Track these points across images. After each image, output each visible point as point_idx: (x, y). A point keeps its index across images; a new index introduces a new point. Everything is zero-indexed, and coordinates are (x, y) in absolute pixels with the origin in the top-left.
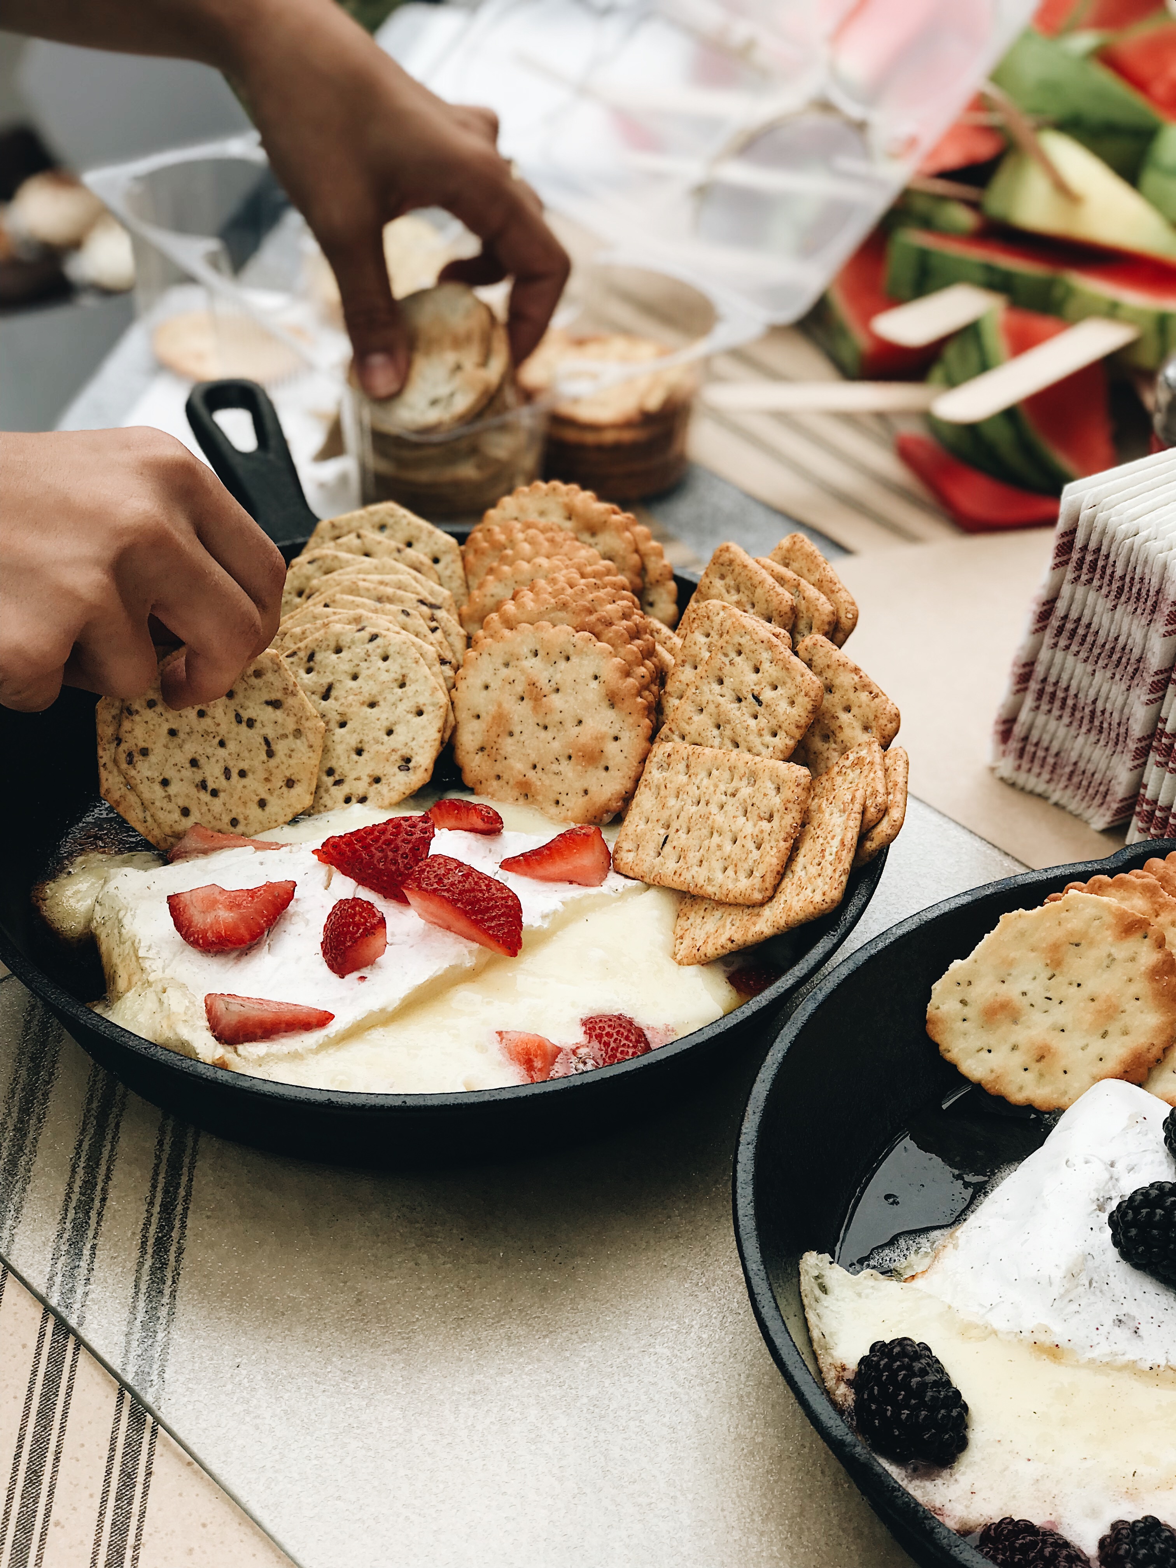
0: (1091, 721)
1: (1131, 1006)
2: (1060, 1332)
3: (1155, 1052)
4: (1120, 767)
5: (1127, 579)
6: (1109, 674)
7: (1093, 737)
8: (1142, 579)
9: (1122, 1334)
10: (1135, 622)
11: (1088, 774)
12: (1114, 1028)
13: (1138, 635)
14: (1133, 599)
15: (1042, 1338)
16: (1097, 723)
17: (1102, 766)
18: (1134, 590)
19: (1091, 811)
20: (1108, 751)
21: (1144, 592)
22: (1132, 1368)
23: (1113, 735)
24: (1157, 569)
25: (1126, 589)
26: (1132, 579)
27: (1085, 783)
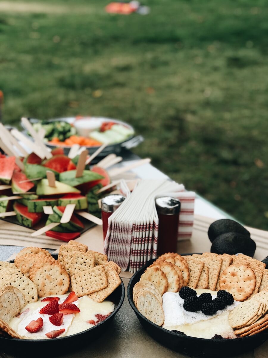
0: (120, 254)
1: (161, 281)
2: (187, 322)
3: (167, 285)
4: (127, 259)
5: (122, 229)
6: (122, 245)
7: (121, 256)
8: (125, 228)
9: (194, 319)
10: (125, 235)
11: (121, 263)
12: (161, 285)
13: (126, 236)
14: (124, 231)
15: (186, 323)
16: (121, 254)
17: (123, 260)
18: (124, 230)
19: (122, 269)
20: (124, 257)
21: (126, 230)
22: (198, 322)
23: (124, 254)
24: (127, 225)
25: (122, 230)
26: (123, 228)
27: (121, 264)
